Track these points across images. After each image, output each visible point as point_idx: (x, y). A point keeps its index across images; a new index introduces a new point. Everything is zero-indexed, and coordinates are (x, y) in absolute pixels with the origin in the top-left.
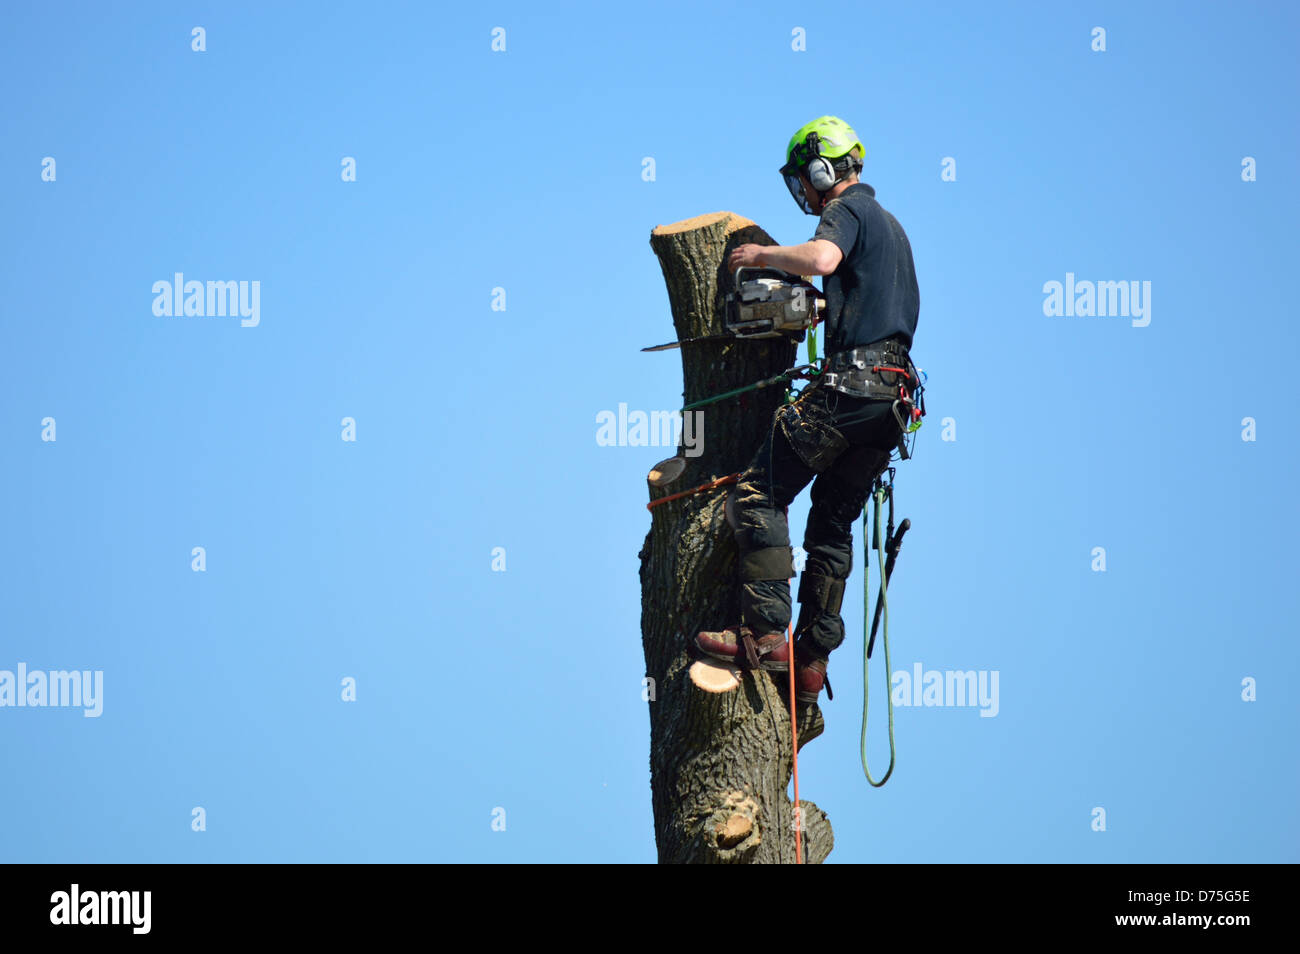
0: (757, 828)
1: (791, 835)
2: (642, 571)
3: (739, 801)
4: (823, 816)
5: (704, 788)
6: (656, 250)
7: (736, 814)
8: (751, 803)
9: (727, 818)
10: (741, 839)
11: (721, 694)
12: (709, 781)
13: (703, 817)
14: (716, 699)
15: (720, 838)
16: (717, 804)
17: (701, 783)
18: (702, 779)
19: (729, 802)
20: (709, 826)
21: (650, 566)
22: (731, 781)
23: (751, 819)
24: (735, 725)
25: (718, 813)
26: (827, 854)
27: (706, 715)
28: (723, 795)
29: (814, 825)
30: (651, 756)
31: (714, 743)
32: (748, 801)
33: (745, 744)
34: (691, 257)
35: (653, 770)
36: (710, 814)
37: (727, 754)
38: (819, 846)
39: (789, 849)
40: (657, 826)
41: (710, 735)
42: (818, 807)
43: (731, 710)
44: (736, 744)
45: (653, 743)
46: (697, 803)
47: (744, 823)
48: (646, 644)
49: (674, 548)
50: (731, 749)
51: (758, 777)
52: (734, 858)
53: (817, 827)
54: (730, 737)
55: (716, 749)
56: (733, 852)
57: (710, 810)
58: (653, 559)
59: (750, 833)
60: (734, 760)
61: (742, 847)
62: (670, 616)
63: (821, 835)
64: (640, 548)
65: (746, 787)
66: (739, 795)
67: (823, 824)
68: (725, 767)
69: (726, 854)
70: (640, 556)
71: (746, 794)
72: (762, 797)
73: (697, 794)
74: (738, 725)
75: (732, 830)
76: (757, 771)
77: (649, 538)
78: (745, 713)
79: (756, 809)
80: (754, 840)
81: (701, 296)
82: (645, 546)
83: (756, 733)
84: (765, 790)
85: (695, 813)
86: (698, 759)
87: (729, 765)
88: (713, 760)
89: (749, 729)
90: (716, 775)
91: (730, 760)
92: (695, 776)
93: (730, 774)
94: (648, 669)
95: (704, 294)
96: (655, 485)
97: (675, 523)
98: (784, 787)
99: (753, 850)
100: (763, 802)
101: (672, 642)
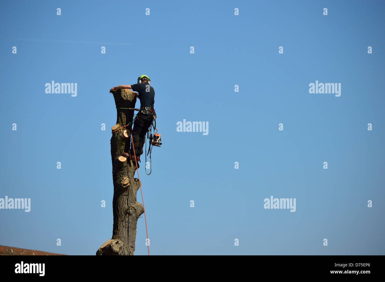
2: (111, 143)
5: (121, 176)
7: (126, 180)
8: (128, 179)
9: (124, 181)
10: (127, 184)
12: (122, 175)
13: (121, 181)
14: (123, 163)
15: (123, 184)
16: (123, 179)
19: (125, 179)
20: (122, 182)
21: (112, 142)
22: (125, 175)
23: (128, 181)
25: (123, 180)
27: (121, 165)
28: (124, 177)
30: (113, 171)
33: (127, 170)
35: (113, 174)
36: (122, 181)
41: (122, 168)
42: (139, 179)
43: (125, 164)
45: (113, 169)
46: (120, 179)
48: (111, 154)
49: (116, 139)
50: (125, 170)
51: (129, 175)
52: (125, 188)
54: (125, 168)
55: (123, 170)
61: (127, 186)
62: (115, 150)
65: (127, 176)
66: (126, 178)
69: (124, 187)
70: (110, 141)
75: (125, 183)
77: (112, 138)
78: (127, 165)
80: (129, 184)
84: (130, 177)
86: (120, 172)
87: (125, 173)
88: (122, 172)
90: (123, 174)
92: (119, 175)
94: (112, 158)
96: (113, 129)
97: (116, 135)
98: (133, 176)
99: (128, 186)
100: (130, 179)
101: (116, 154)
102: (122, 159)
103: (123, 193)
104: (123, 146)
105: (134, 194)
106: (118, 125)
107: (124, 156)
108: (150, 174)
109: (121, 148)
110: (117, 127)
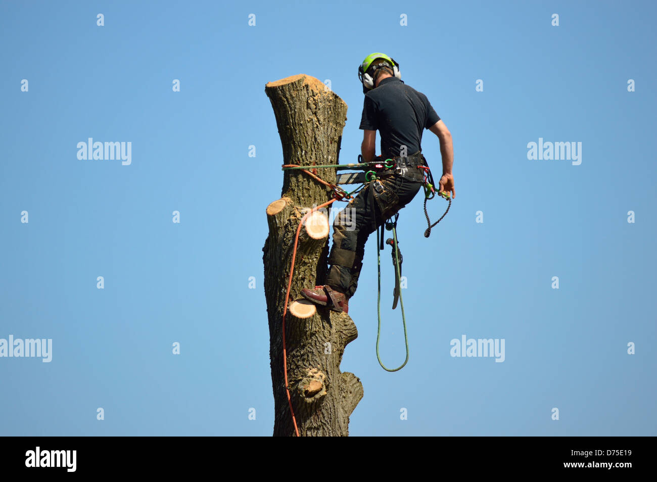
0: (324, 387)
1: (342, 390)
2: (264, 258)
3: (315, 373)
4: (358, 380)
5: (297, 367)
6: (268, 95)
7: (314, 379)
8: (322, 374)
9: (309, 382)
10: (317, 392)
11: (306, 319)
12: (300, 363)
13: (297, 382)
14: (303, 322)
15: (306, 392)
16: (304, 375)
17: (296, 365)
18: (296, 362)
19: (310, 374)
20: (300, 386)
21: (269, 255)
22: (311, 363)
23: (322, 382)
24: (312, 334)
25: (305, 379)
26: (360, 399)
27: (298, 329)
28: (307, 370)
29: (353, 385)
30: (270, 351)
31: (302, 344)
32: (320, 373)
33: (317, 344)
34: (286, 98)
35: (271, 358)
36: (301, 380)
37: (309, 349)
38: (356, 395)
39: (341, 397)
40: (274, 386)
41: (300, 340)
42: (355, 375)
43: (310, 327)
44: (313, 344)
45: (271, 344)
46: (294, 374)
47: (318, 384)
48: (266, 295)
49: (280, 246)
50: (311, 347)
51: (325, 361)
52: (313, 402)
53: (355, 386)
54: (310, 341)
55: (303, 347)
56: (313, 399)
57: (301, 378)
58: (269, 252)
59: (321, 389)
60: (313, 352)
61: (317, 396)
62: (279, 280)
63: (357, 390)
64: (263, 246)
65: (319, 366)
66: (315, 370)
67: (358, 384)
68: (308, 356)
69: (309, 400)
70: (263, 250)
71: (319, 370)
72: (327, 371)
73: (294, 370)
74: (314, 334)
75: (312, 388)
76: (324, 358)
77: (268, 241)
78: (317, 329)
79: (324, 377)
80: (323, 393)
82: (266, 245)
83: (323, 338)
84: (328, 367)
85: (293, 379)
86: (294, 352)
87: (310, 355)
88: (302, 353)
89: (320, 336)
90: (303, 360)
91: (310, 352)
92: (293, 361)
93: (310, 360)
94: (268, 307)
95: (293, 116)
96: (271, 213)
97: (281, 233)
98: (337, 366)
99: (323, 398)
100: (327, 373)
101: (281, 293)
102: (301, 310)
103: (305, 422)
104: (302, 269)
105: (342, 425)
106: (289, 199)
107: (306, 300)
108: (402, 367)
109: (299, 274)
110: (283, 204)
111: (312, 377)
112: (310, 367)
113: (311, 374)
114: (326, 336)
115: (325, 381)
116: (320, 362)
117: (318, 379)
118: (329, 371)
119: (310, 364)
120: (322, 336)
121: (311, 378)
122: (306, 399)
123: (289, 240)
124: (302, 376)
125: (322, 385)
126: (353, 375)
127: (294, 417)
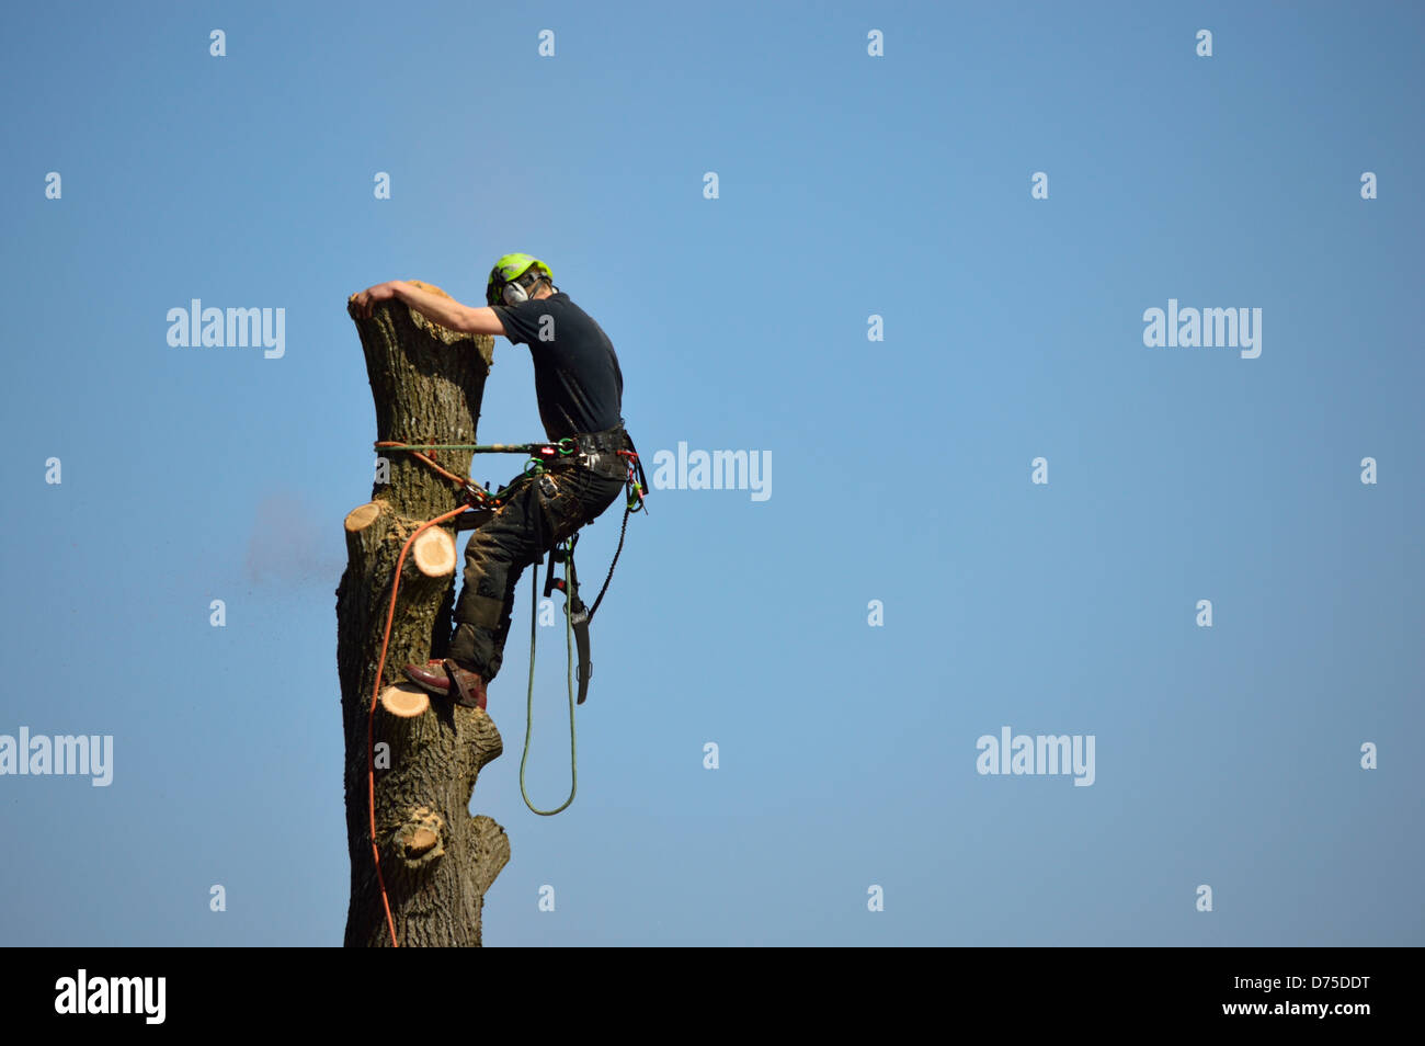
0: (441, 841)
1: (471, 847)
2: (338, 607)
3: (425, 815)
4: (501, 830)
5: (393, 804)
6: (353, 316)
7: (422, 827)
8: (436, 818)
9: (414, 831)
10: (427, 850)
11: (410, 719)
12: (398, 797)
13: (392, 830)
14: (406, 723)
15: (408, 849)
16: (405, 818)
17: (390, 800)
18: (391, 795)
19: (416, 817)
20: (398, 839)
21: (346, 602)
22: (418, 797)
23: (436, 832)
24: (422, 746)
25: (406, 826)
26: (504, 865)
27: (396, 737)
28: (410, 810)
29: (492, 838)
30: (346, 774)
31: (402, 763)
32: (433, 816)
33: (430, 765)
34: (385, 322)
35: (347, 787)
36: (399, 828)
37: (414, 773)
38: (497, 857)
39: (470, 860)
40: (350, 838)
41: (399, 756)
42: (497, 821)
43: (418, 733)
44: (422, 764)
45: (347, 763)
46: (387, 816)
47: (430, 835)
48: (340, 672)
49: (368, 587)
50: (418, 769)
51: (443, 794)
52: (419, 867)
53: (496, 840)
54: (417, 758)
55: (405, 768)
56: (419, 862)
57: (399, 823)
58: (348, 596)
59: (435, 845)
60: (421, 779)
61: (428, 857)
62: (364, 648)
63: (498, 847)
64: (337, 587)
65: (432, 803)
66: (425, 810)
67: (500, 838)
68: (412, 785)
69: (413, 864)
70: (337, 594)
71: (431, 810)
72: (445, 813)
73: (387, 809)
74: (425, 747)
75: (419, 842)
76: (442, 789)
77: (345, 577)
78: (431, 736)
79: (440, 823)
80: (438, 851)
81: (394, 356)
82: (342, 584)
83: (441, 754)
84: (449, 806)
85: (385, 826)
86: (388, 778)
87: (416, 783)
88: (402, 778)
89: (435, 751)
90: (404, 792)
91: (417, 778)
92: (385, 793)
93: (417, 792)
94: (343, 695)
95: (397, 355)
96: (352, 528)
97: (369, 563)
98: (465, 804)
99: (438, 859)
100: (447, 817)
101: (367, 671)
102: (402, 703)
103: (404, 902)
104: (407, 628)
105: (471, 909)
106: (385, 503)
107: (412, 684)
109: (401, 637)
110: (375, 513)
111: (420, 822)
112: (416, 805)
113: (418, 818)
114: (446, 749)
115: (441, 831)
116: (433, 797)
117: (430, 826)
118: (450, 812)
119: (416, 800)
120: (438, 749)
121: (416, 825)
122: (407, 861)
123: (384, 577)
124: (401, 820)
125: (437, 839)
126: (493, 820)
127: (384, 894)
